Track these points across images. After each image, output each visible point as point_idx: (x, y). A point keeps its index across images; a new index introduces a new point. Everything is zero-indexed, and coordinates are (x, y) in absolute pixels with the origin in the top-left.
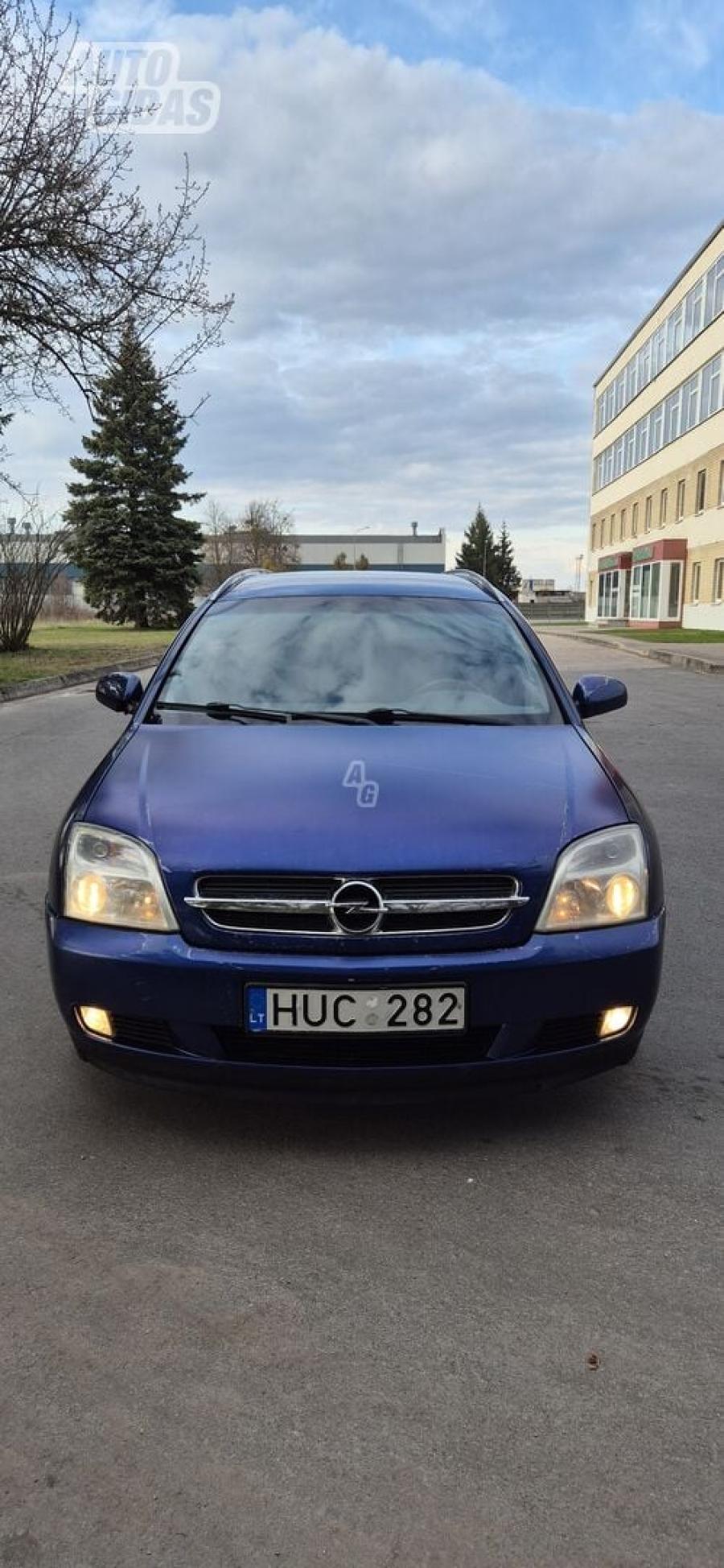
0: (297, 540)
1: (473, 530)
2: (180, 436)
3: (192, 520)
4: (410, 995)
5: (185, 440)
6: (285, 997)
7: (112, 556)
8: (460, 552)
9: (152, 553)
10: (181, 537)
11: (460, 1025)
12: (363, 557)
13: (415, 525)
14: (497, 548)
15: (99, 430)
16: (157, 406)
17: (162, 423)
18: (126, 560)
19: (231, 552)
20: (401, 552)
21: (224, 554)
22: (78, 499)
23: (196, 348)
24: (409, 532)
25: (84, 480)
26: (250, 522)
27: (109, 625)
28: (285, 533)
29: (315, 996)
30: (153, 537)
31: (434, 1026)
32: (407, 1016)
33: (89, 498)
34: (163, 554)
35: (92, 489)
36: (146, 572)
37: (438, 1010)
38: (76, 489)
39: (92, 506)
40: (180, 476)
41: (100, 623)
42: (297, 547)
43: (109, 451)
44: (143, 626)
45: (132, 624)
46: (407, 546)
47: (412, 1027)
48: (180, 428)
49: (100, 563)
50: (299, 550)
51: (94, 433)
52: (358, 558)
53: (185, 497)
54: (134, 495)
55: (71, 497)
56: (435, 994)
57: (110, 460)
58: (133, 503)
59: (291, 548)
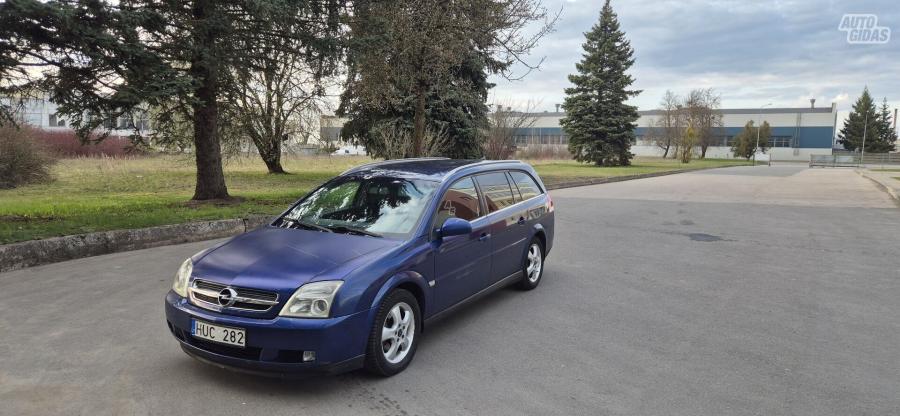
0: (721, 112)
1: (859, 104)
2: (630, 59)
3: (632, 105)
4: (230, 330)
5: (633, 61)
6: (199, 323)
7: (584, 127)
8: (848, 118)
9: (606, 125)
10: (625, 115)
11: (243, 345)
12: (765, 122)
13: (813, 101)
14: (878, 116)
15: (585, 59)
16: (618, 44)
17: (620, 53)
18: (591, 129)
19: (677, 121)
20: (799, 119)
21: (673, 121)
22: (570, 96)
23: (541, 34)
24: (809, 105)
25: (574, 86)
26: (690, 103)
27: (580, 164)
28: (714, 108)
29: (206, 325)
30: (608, 115)
31: (236, 343)
32: (228, 338)
33: (575, 95)
34: (612, 125)
35: (578, 90)
36: (601, 135)
37: (238, 337)
38: (569, 91)
39: (576, 100)
40: (628, 81)
41: (575, 162)
42: (721, 116)
43: (588, 70)
44: (600, 164)
45: (593, 163)
46: (804, 115)
47: (230, 342)
48: (630, 55)
49: (577, 130)
50: (723, 119)
51: (582, 61)
52: (762, 123)
53: (631, 93)
54: (600, 93)
55: (566, 96)
56: (237, 332)
57: (588, 75)
58: (600, 97)
59: (717, 117)
